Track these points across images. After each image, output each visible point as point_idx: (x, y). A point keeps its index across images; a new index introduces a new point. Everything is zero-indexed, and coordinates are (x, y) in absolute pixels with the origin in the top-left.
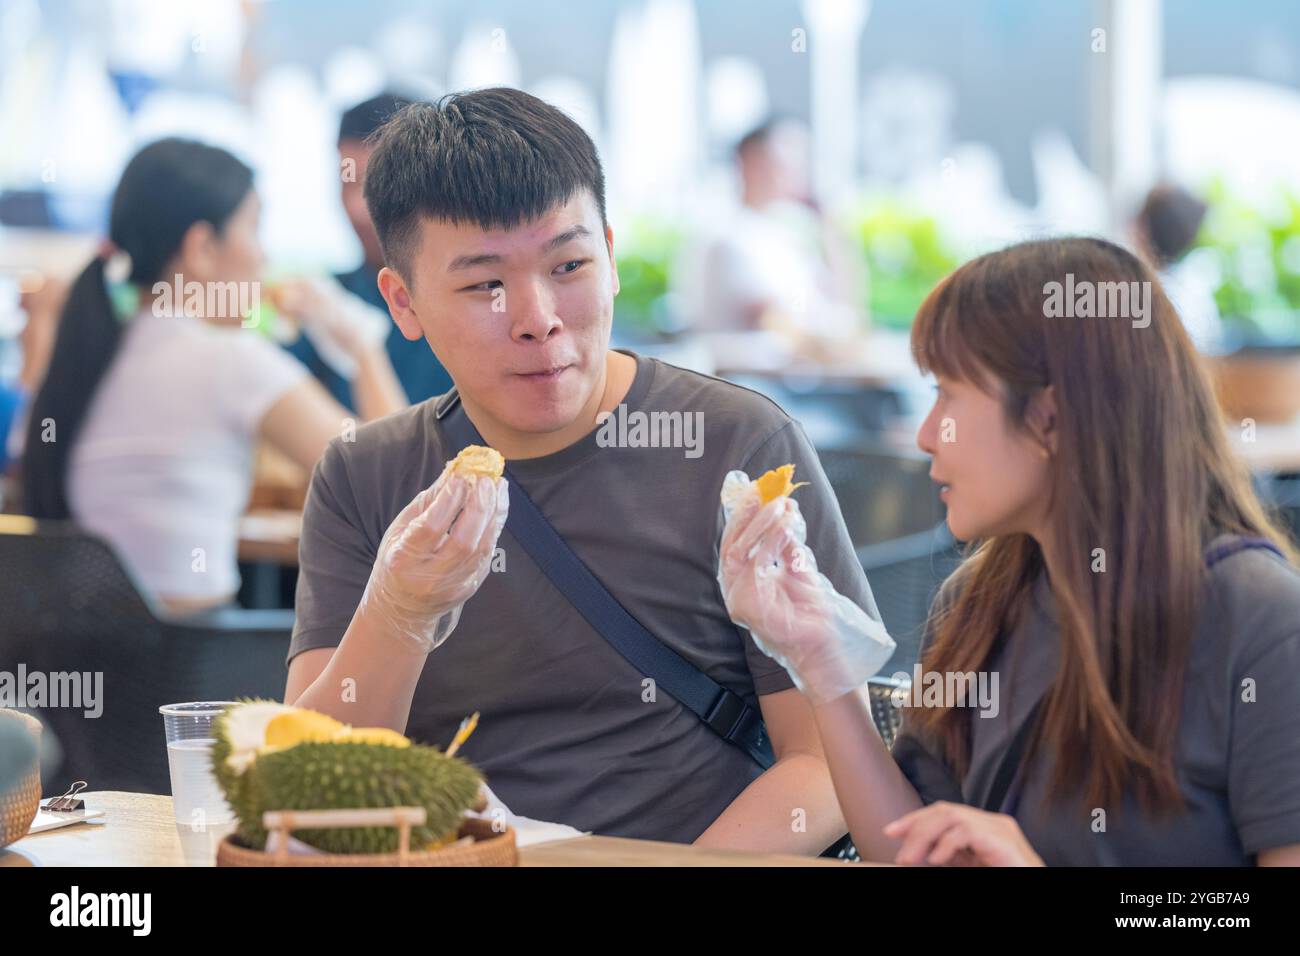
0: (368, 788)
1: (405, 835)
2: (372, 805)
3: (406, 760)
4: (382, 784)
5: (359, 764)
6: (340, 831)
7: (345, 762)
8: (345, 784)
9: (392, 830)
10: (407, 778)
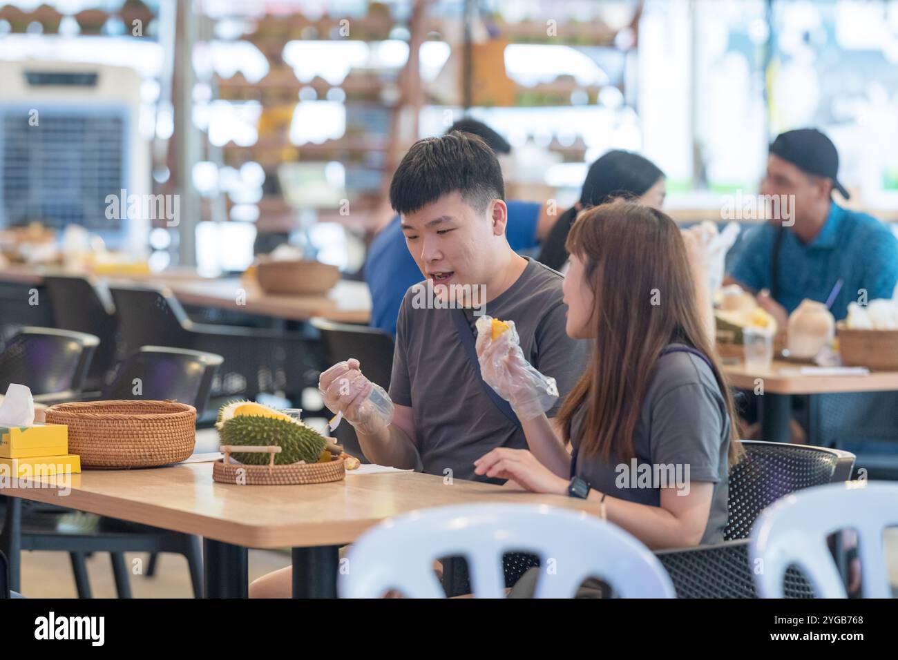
0: (262, 436)
1: (272, 457)
2: (265, 444)
3: (281, 426)
4: (268, 435)
5: (259, 426)
6: (246, 454)
7: (254, 426)
8: (252, 435)
9: (268, 455)
10: (281, 434)
